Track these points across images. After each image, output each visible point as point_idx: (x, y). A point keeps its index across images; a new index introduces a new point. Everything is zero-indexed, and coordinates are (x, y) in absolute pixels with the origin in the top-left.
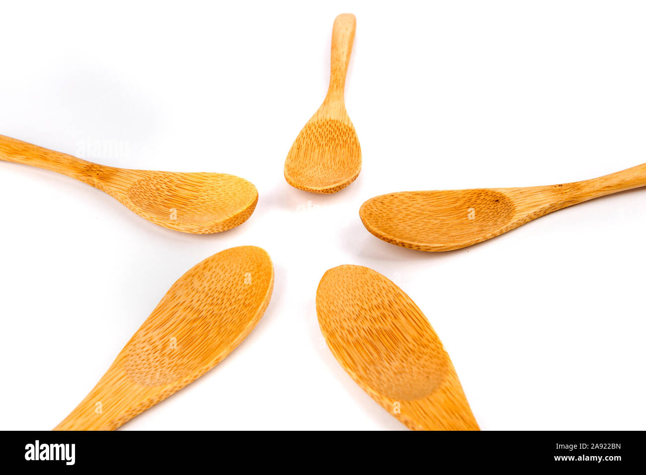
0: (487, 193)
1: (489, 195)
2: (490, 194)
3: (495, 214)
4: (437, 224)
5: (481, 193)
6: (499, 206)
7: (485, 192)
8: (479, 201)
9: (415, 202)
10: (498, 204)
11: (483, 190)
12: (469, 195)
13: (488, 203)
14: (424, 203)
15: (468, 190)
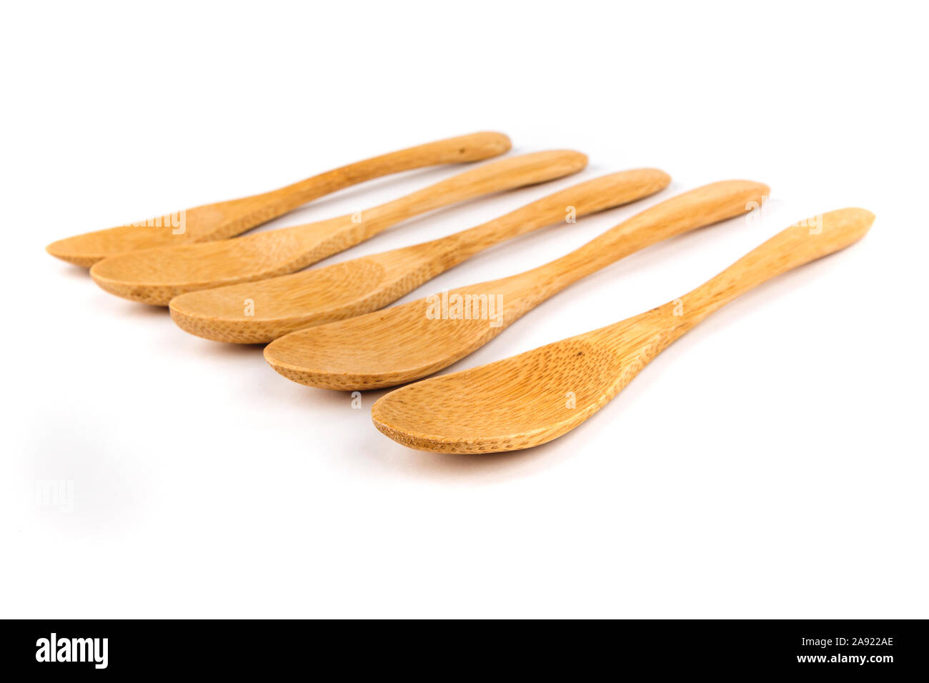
0: (557, 348)
1: (563, 350)
2: (562, 348)
3: (589, 371)
4: (506, 413)
5: (548, 352)
6: (587, 359)
7: (553, 348)
8: (551, 365)
9: (453, 391)
10: (585, 358)
11: (550, 346)
12: (531, 361)
13: (568, 361)
14: (467, 390)
15: (526, 353)
